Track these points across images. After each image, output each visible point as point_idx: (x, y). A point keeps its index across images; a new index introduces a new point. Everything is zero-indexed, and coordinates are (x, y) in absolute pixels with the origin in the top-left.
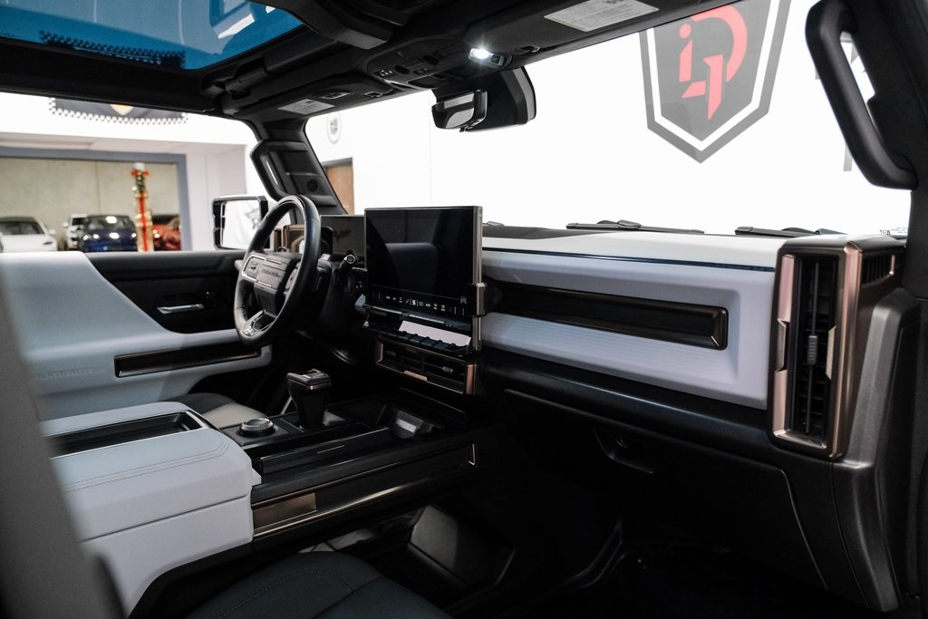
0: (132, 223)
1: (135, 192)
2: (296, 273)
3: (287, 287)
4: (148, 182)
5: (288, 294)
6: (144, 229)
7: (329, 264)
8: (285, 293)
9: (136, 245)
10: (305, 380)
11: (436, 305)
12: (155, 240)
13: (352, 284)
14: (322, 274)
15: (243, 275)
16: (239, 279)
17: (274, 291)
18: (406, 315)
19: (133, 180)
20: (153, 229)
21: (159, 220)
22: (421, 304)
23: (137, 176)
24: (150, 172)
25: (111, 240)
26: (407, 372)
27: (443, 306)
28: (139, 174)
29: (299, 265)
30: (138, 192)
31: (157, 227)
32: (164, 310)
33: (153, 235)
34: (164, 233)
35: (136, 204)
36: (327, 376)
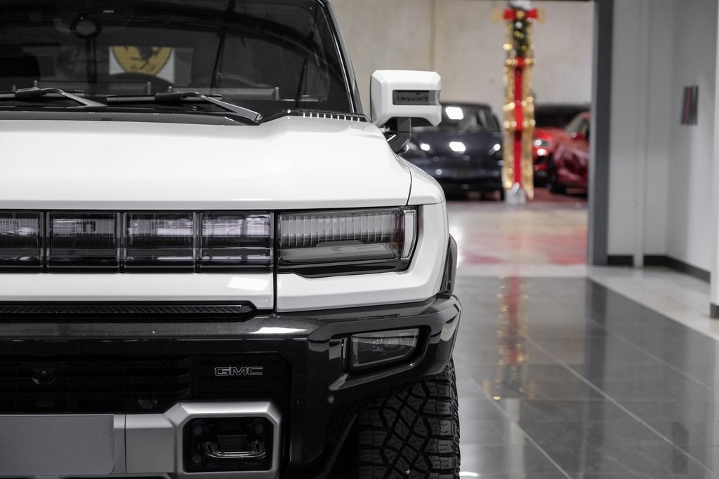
0: (494, 122)
1: (508, 54)
4: (538, 35)
6: (518, 134)
9: (499, 168)
12: (537, 160)
19: (505, 28)
20: (535, 137)
21: (551, 117)
23: (515, 21)
24: (540, 14)
25: (450, 154)
28: (520, 14)
30: (514, 53)
31: (544, 131)
33: (535, 149)
34: (556, 147)
35: (506, 79)
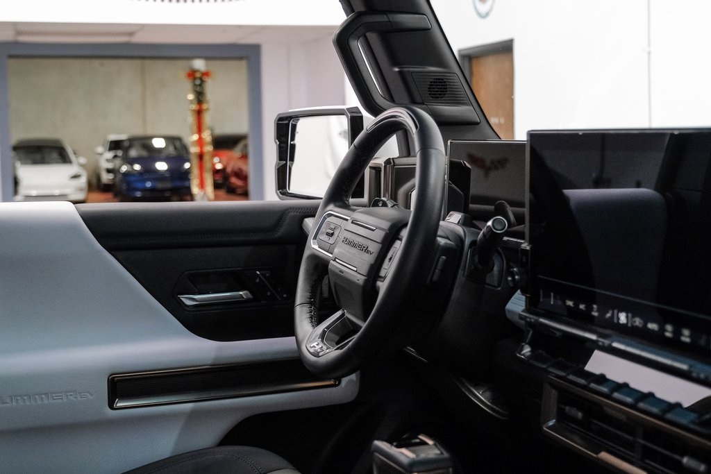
0: (185, 148)
1: (191, 102)
2: (399, 247)
3: (382, 273)
4: (210, 88)
5: (383, 286)
6: (201, 156)
7: (460, 230)
8: (379, 283)
9: (189, 180)
10: (405, 460)
11: (669, 328)
12: (216, 172)
13: (501, 271)
14: (446, 250)
15: (313, 246)
16: (306, 253)
17: (360, 279)
18: (607, 342)
19: (188, 85)
20: (214, 156)
21: (224, 143)
22: (638, 322)
23: (195, 78)
24: (212, 73)
25: (157, 171)
26: (604, 456)
27: (686, 332)
28: (198, 75)
29: (405, 233)
30: (195, 102)
31: (219, 152)
32: (188, 300)
33: (214, 165)
34: (228, 162)
35: (191, 119)
36: (446, 455)
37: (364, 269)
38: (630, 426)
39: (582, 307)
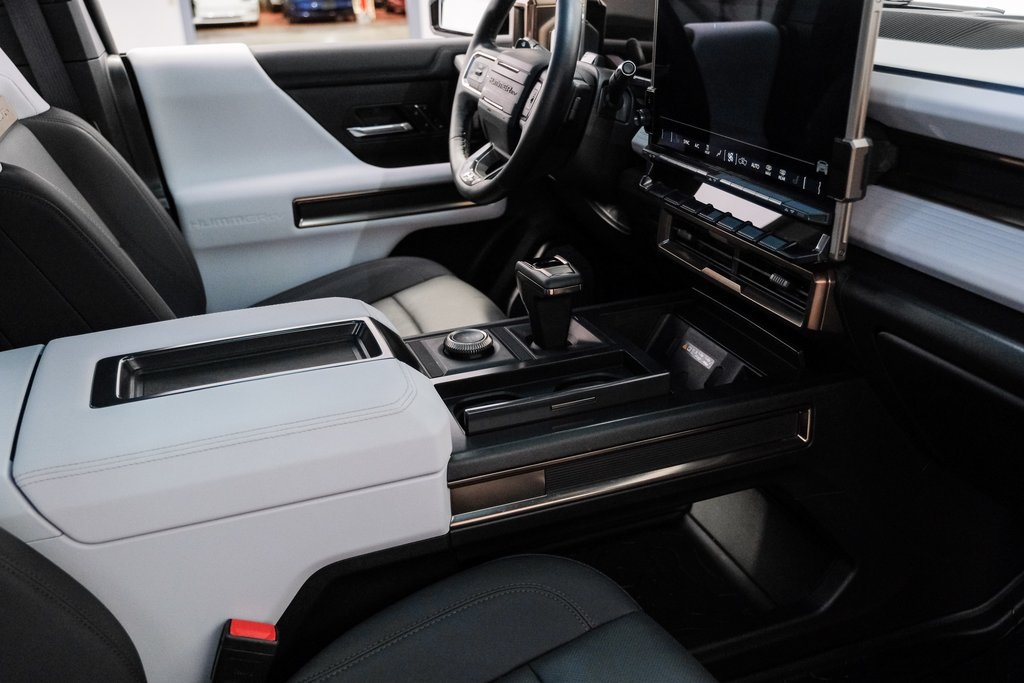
2: (539, 89)
3: (525, 113)
5: (525, 125)
7: (594, 70)
8: (522, 122)
10: (543, 278)
11: (769, 168)
13: (629, 110)
14: (581, 91)
15: (464, 85)
16: (458, 91)
17: (505, 117)
18: (715, 179)
22: (743, 161)
26: (707, 270)
27: (783, 172)
29: (545, 76)
32: (357, 132)
36: (577, 273)
37: (509, 108)
38: (731, 247)
39: (696, 146)
